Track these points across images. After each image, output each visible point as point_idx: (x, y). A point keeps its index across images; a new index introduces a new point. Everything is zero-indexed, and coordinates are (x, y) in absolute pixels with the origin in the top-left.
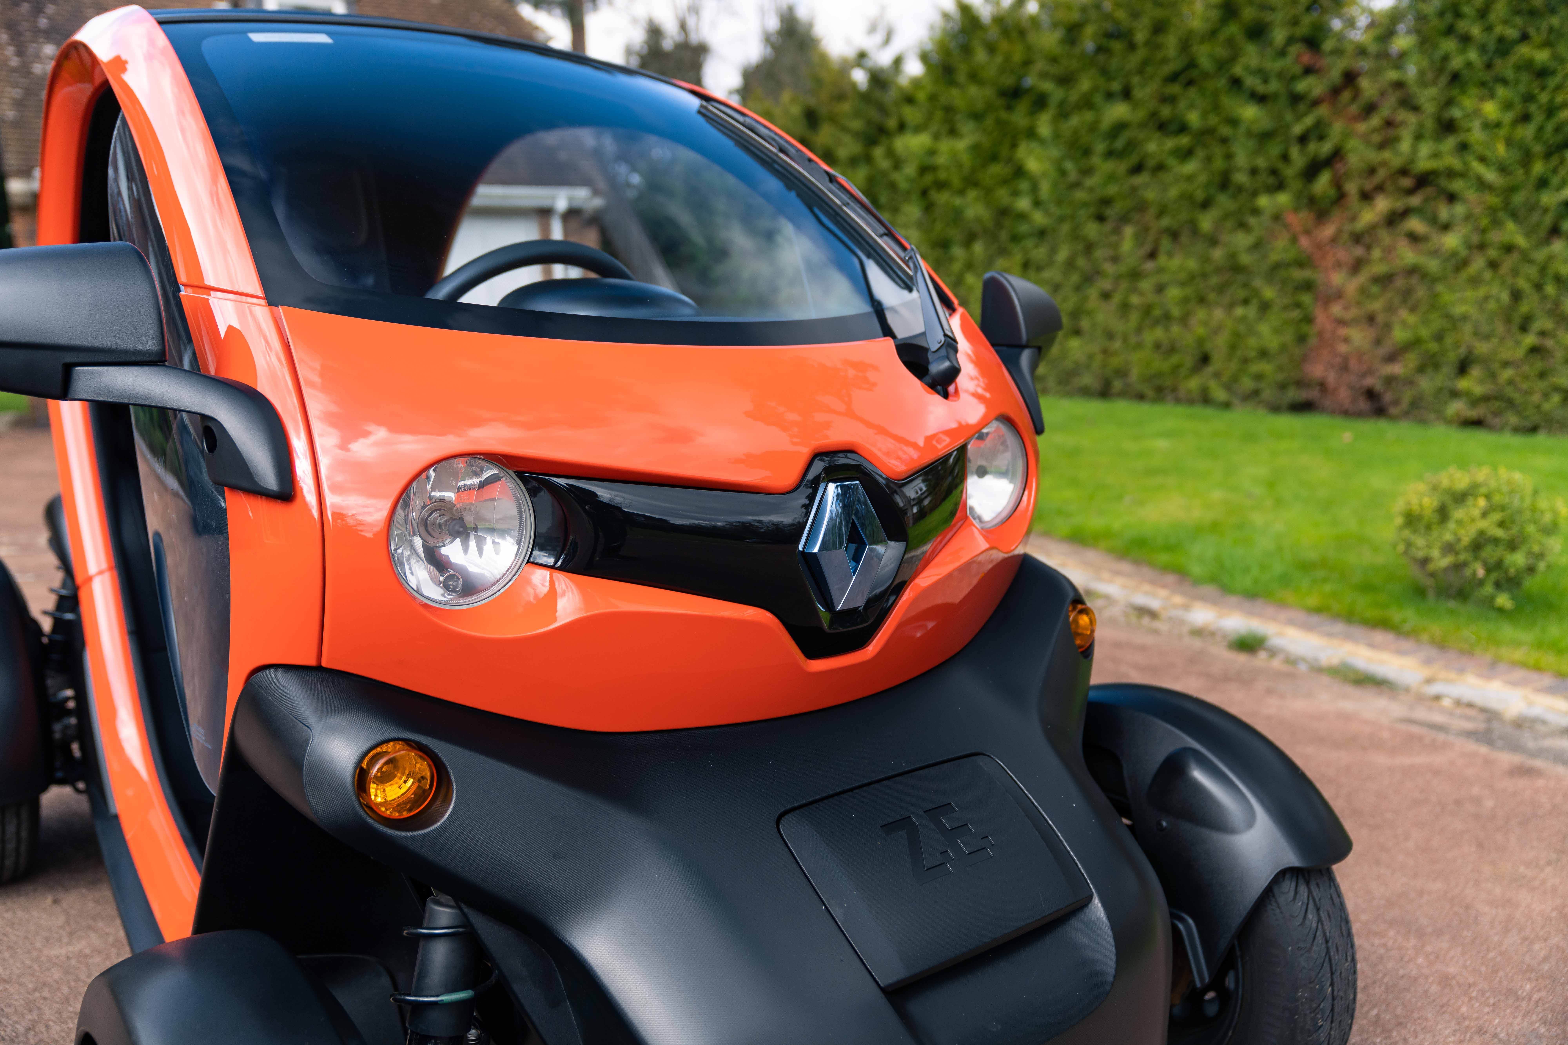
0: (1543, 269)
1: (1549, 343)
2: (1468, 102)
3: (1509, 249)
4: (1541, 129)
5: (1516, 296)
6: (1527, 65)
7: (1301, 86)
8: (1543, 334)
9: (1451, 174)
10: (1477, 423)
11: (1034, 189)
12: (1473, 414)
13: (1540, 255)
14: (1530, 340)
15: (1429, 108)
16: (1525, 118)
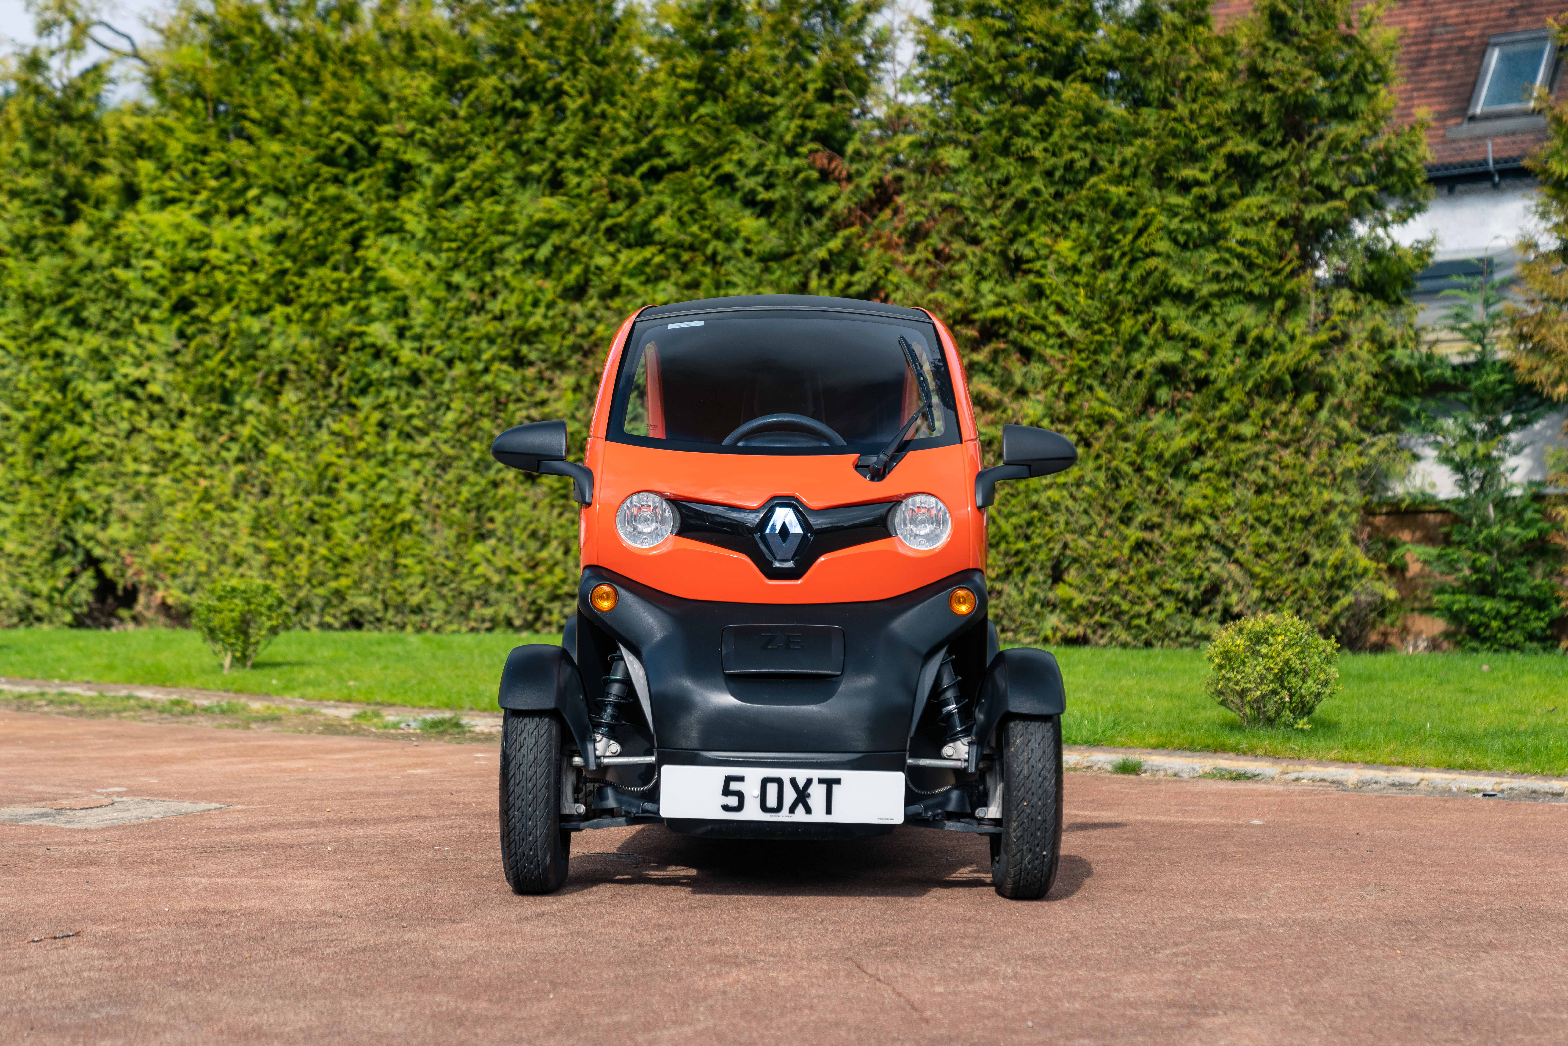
0: (1142, 446)
1: (1156, 536)
2: (1040, 237)
3: (1101, 422)
4: (1124, 278)
5: (1115, 478)
6: (1101, 201)
7: (820, 196)
8: (1148, 527)
9: (1026, 325)
10: (1081, 641)
11: (401, 309)
12: (1074, 631)
13: (1137, 429)
14: (1134, 534)
15: (991, 241)
16: (1107, 263)
